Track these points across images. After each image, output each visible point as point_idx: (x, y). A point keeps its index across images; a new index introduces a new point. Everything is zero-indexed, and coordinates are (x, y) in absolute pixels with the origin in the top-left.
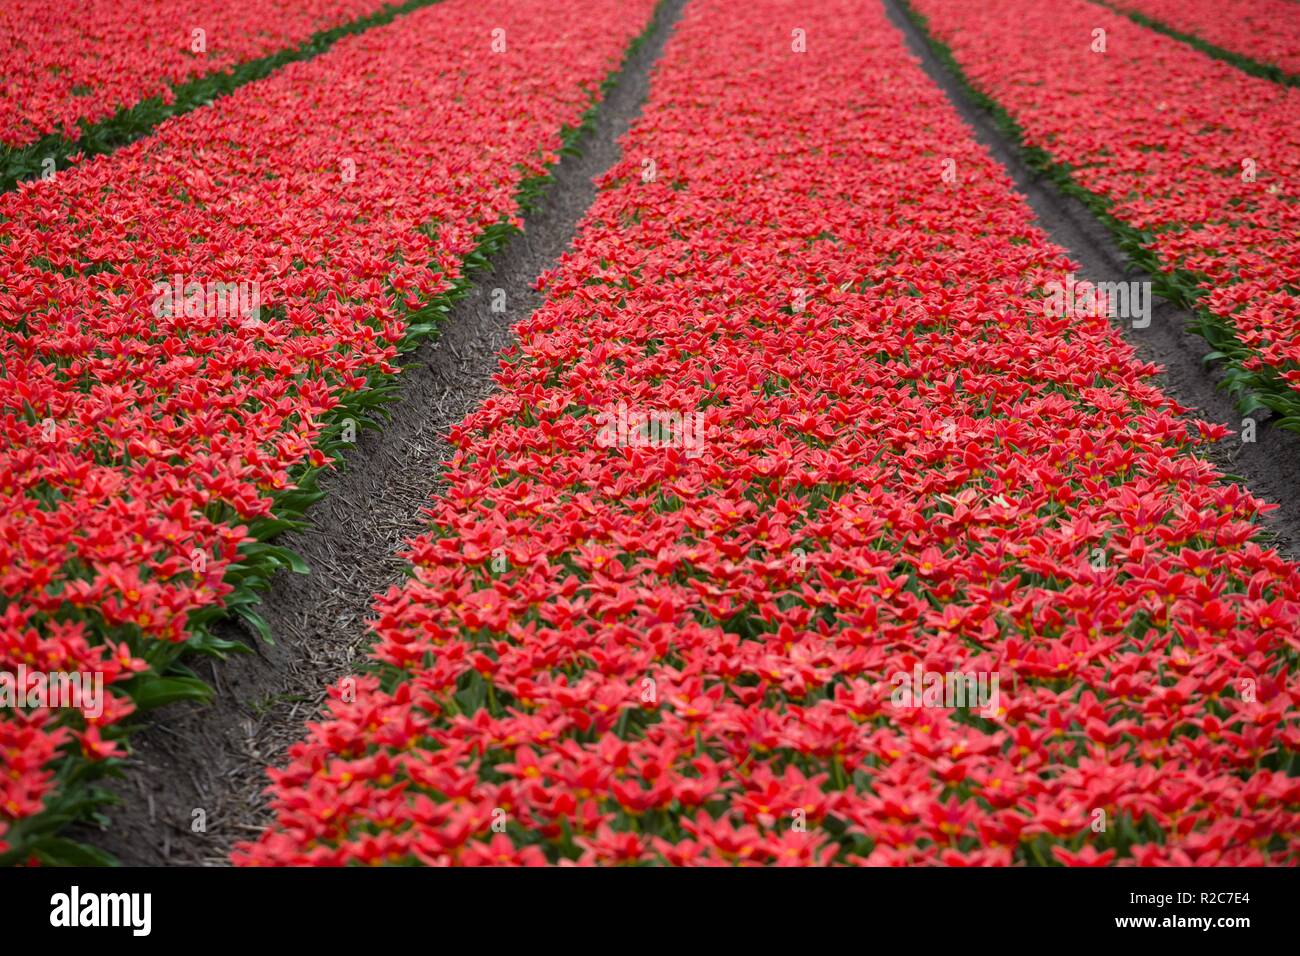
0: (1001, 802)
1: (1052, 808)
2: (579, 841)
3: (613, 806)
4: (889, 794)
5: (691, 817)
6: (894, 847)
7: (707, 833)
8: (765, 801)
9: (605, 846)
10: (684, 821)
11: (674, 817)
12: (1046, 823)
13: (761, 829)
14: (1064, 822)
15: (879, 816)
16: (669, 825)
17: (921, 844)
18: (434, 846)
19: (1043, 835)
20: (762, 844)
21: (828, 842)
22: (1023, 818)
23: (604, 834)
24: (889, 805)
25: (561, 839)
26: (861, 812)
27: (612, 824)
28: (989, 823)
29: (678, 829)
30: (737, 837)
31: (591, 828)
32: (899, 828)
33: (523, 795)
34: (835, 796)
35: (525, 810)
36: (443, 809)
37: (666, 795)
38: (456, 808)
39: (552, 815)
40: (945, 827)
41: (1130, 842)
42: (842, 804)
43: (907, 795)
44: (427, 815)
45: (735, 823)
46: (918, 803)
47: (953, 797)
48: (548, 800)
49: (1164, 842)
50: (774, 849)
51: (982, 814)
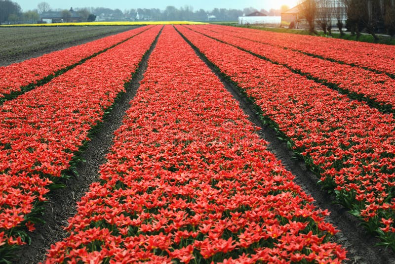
0: (220, 204)
1: (230, 204)
2: (137, 215)
3: (145, 207)
4: (199, 203)
5: (160, 209)
6: (199, 214)
7: (163, 212)
8: (174, 205)
9: (143, 216)
10: (159, 210)
11: (157, 209)
12: (229, 207)
13: (174, 211)
14: (232, 207)
15: (197, 207)
16: (156, 211)
17: (204, 213)
18: (109, 217)
19: (228, 210)
20: (173, 214)
21: (186, 213)
22: (224, 207)
23: (143, 213)
24: (199, 205)
25: (134, 214)
26: (193, 207)
27: (144, 211)
28: (218, 208)
29: (157, 211)
30: (169, 213)
31: (140, 213)
32: (201, 210)
33: (127, 206)
34: (189, 204)
35: (127, 209)
36: (111, 209)
37: (156, 205)
38: (114, 209)
39: (133, 210)
40: (209, 209)
41: (244, 210)
42: (190, 205)
43: (202, 203)
44: (108, 211)
45: (169, 210)
46: (204, 205)
47: (211, 204)
48: (133, 207)
49: (251, 210)
50: (176, 215)
51: (216, 206)
